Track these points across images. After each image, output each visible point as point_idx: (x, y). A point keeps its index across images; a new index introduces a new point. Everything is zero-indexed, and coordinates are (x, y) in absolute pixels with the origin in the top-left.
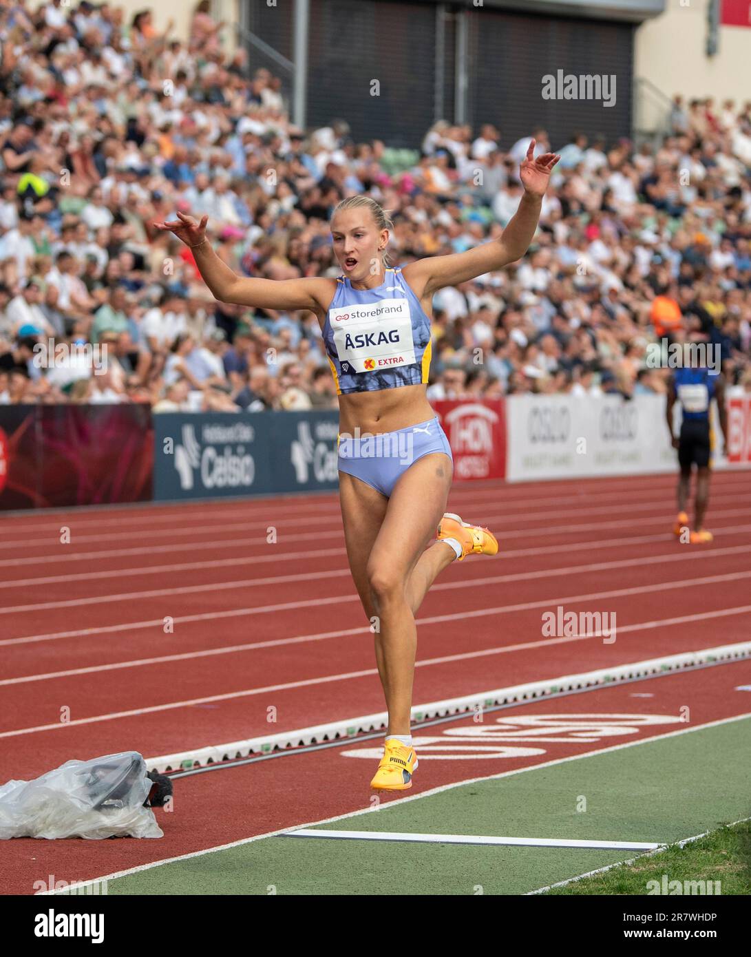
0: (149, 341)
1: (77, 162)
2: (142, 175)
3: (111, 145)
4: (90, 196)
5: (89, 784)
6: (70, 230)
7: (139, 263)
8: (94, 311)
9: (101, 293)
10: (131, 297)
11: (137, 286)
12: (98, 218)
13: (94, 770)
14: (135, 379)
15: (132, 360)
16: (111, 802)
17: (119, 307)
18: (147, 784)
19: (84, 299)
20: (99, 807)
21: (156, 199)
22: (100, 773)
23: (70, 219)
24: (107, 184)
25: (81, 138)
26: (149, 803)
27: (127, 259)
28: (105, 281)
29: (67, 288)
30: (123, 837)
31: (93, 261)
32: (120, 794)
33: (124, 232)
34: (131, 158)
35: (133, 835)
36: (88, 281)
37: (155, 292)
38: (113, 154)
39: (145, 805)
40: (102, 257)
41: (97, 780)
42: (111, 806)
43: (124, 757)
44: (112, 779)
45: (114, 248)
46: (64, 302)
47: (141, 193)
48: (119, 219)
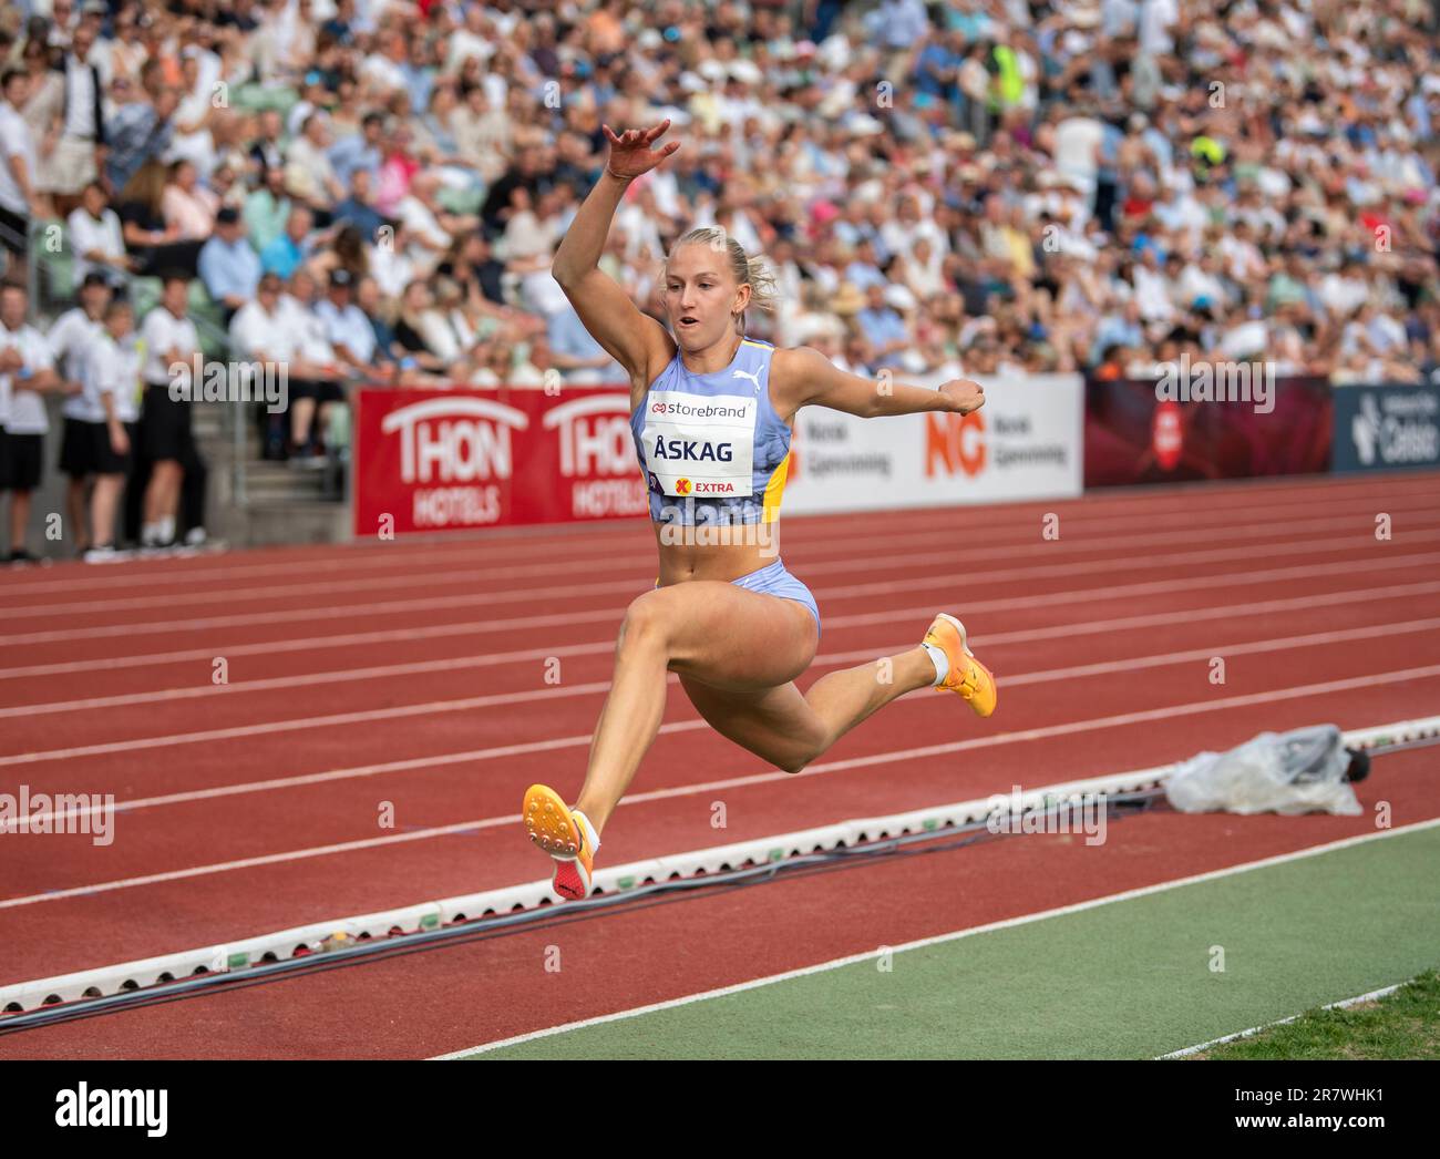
0: (1328, 311)
1: (1254, 128)
2: (1320, 139)
3: (1291, 108)
4: (1268, 161)
5: (1284, 759)
6: (1247, 197)
7: (1317, 229)
8: (1268, 279)
9: (1278, 261)
10: (1306, 264)
11: (1313, 253)
12: (1274, 183)
13: (1289, 744)
14: (1314, 348)
15: (1309, 330)
16: (1305, 777)
17: (1295, 274)
18: (1343, 760)
19: (1259, 266)
20: (1295, 782)
21: (1335, 163)
22: (1297, 747)
23: (1244, 187)
24: (1285, 149)
25: (1258, 102)
26: (1347, 777)
27: (1303, 226)
28: (1284, 249)
29: (1241, 256)
30: (1319, 813)
31: (1268, 227)
32: (1317, 768)
33: (1299, 197)
34: (1308, 121)
35: (1329, 809)
36: (1264, 248)
37: (1332, 259)
38: (1289, 116)
39: (1343, 780)
40: (1278, 222)
41: (1292, 754)
42: (1307, 782)
43: (1321, 732)
44: (1308, 754)
45: (1291, 214)
46: (1239, 271)
47: (1318, 156)
48: (1296, 183)
